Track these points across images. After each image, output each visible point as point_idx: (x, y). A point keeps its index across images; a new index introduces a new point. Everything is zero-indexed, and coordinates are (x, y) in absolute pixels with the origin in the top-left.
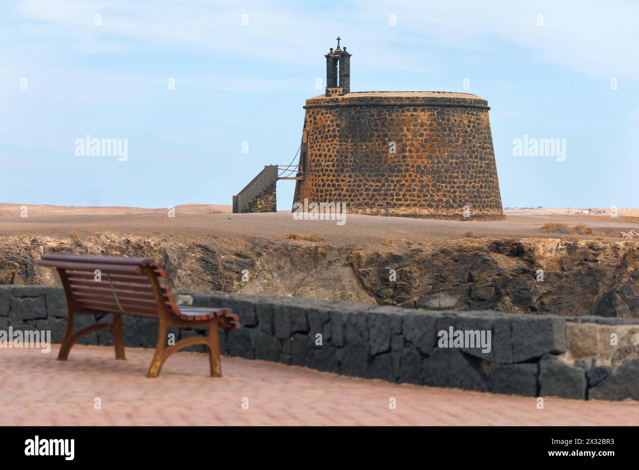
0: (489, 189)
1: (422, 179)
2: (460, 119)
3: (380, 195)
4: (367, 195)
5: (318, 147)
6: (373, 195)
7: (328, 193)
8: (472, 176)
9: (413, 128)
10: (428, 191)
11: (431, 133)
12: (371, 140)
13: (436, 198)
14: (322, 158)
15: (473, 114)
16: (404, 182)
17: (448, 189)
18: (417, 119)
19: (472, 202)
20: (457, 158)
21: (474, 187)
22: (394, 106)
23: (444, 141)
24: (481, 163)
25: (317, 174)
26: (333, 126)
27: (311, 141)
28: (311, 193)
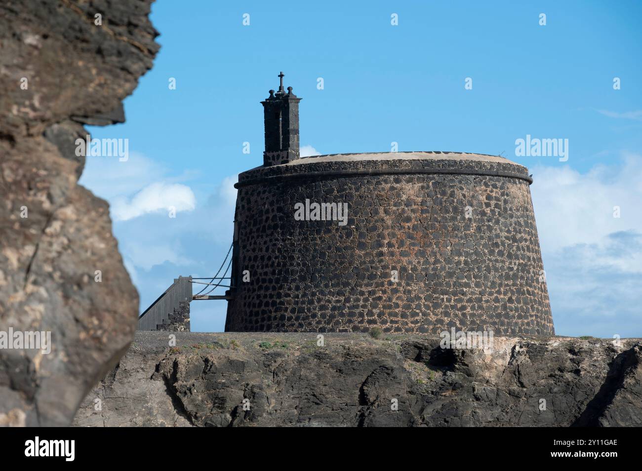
0: (526, 303)
1: (409, 288)
2: (471, 193)
3: (342, 315)
4: (323, 316)
5: (252, 247)
6: (332, 317)
7: (265, 315)
8: (493, 283)
9: (395, 208)
10: (418, 307)
11: (424, 215)
12: (328, 229)
13: (432, 318)
14: (258, 262)
15: (495, 186)
16: (380, 294)
17: (452, 303)
18: (400, 194)
19: (494, 323)
20: (467, 254)
21: (497, 300)
22: (364, 174)
23: (445, 227)
24: (511, 263)
25: (251, 287)
26: (273, 210)
27: (244, 238)
28: (242, 318)
